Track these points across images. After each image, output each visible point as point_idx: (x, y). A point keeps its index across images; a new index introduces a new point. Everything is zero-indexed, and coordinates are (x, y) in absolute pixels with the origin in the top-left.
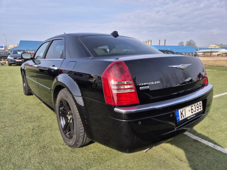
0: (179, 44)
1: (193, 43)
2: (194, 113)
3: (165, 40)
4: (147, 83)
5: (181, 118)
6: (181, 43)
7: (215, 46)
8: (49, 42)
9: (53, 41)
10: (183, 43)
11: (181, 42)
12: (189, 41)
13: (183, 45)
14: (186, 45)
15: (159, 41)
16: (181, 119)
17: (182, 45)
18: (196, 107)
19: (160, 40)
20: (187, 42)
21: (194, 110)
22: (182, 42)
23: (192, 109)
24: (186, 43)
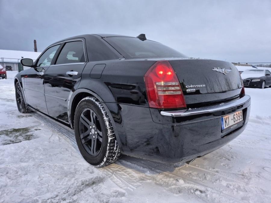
2: (236, 122)
4: (193, 86)
5: (226, 126)
8: (60, 45)
9: (66, 43)
16: (225, 128)
18: (238, 117)
21: (236, 119)
23: (234, 118)
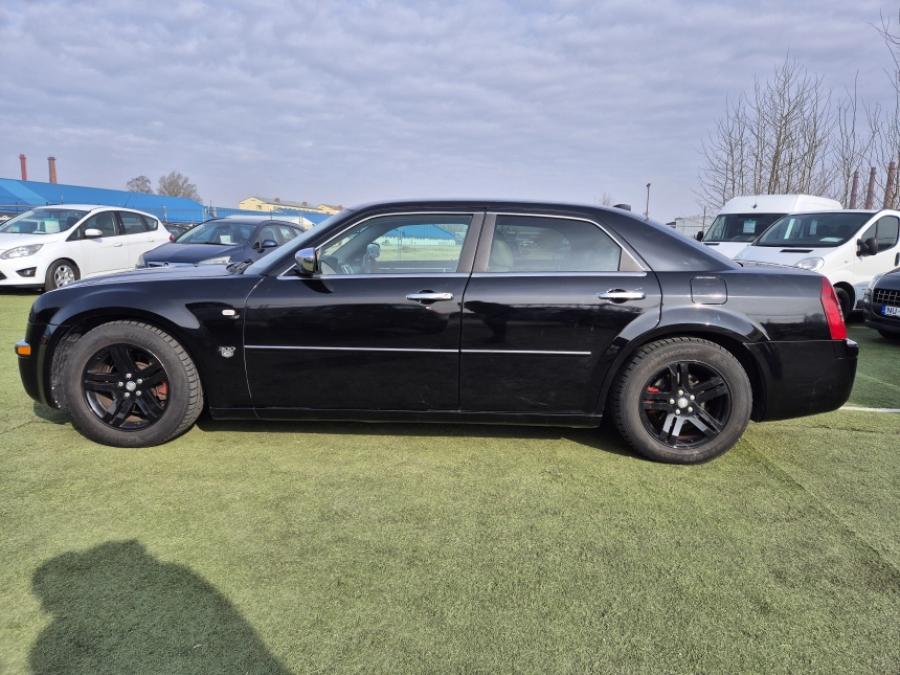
0: (129, 183)
1: (185, 185)
3: (52, 160)
6: (139, 183)
7: (259, 202)
10: (148, 181)
11: (137, 176)
12: (169, 178)
13: (147, 192)
14: (161, 192)
15: (19, 161)
17: (146, 189)
19: (23, 158)
20: (162, 180)
22: (142, 177)
24: (160, 182)
